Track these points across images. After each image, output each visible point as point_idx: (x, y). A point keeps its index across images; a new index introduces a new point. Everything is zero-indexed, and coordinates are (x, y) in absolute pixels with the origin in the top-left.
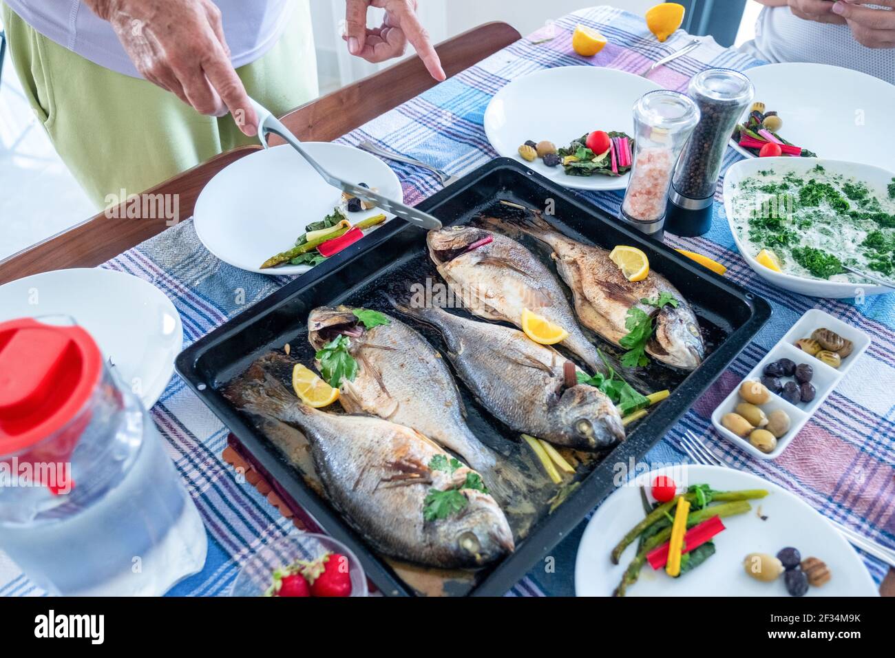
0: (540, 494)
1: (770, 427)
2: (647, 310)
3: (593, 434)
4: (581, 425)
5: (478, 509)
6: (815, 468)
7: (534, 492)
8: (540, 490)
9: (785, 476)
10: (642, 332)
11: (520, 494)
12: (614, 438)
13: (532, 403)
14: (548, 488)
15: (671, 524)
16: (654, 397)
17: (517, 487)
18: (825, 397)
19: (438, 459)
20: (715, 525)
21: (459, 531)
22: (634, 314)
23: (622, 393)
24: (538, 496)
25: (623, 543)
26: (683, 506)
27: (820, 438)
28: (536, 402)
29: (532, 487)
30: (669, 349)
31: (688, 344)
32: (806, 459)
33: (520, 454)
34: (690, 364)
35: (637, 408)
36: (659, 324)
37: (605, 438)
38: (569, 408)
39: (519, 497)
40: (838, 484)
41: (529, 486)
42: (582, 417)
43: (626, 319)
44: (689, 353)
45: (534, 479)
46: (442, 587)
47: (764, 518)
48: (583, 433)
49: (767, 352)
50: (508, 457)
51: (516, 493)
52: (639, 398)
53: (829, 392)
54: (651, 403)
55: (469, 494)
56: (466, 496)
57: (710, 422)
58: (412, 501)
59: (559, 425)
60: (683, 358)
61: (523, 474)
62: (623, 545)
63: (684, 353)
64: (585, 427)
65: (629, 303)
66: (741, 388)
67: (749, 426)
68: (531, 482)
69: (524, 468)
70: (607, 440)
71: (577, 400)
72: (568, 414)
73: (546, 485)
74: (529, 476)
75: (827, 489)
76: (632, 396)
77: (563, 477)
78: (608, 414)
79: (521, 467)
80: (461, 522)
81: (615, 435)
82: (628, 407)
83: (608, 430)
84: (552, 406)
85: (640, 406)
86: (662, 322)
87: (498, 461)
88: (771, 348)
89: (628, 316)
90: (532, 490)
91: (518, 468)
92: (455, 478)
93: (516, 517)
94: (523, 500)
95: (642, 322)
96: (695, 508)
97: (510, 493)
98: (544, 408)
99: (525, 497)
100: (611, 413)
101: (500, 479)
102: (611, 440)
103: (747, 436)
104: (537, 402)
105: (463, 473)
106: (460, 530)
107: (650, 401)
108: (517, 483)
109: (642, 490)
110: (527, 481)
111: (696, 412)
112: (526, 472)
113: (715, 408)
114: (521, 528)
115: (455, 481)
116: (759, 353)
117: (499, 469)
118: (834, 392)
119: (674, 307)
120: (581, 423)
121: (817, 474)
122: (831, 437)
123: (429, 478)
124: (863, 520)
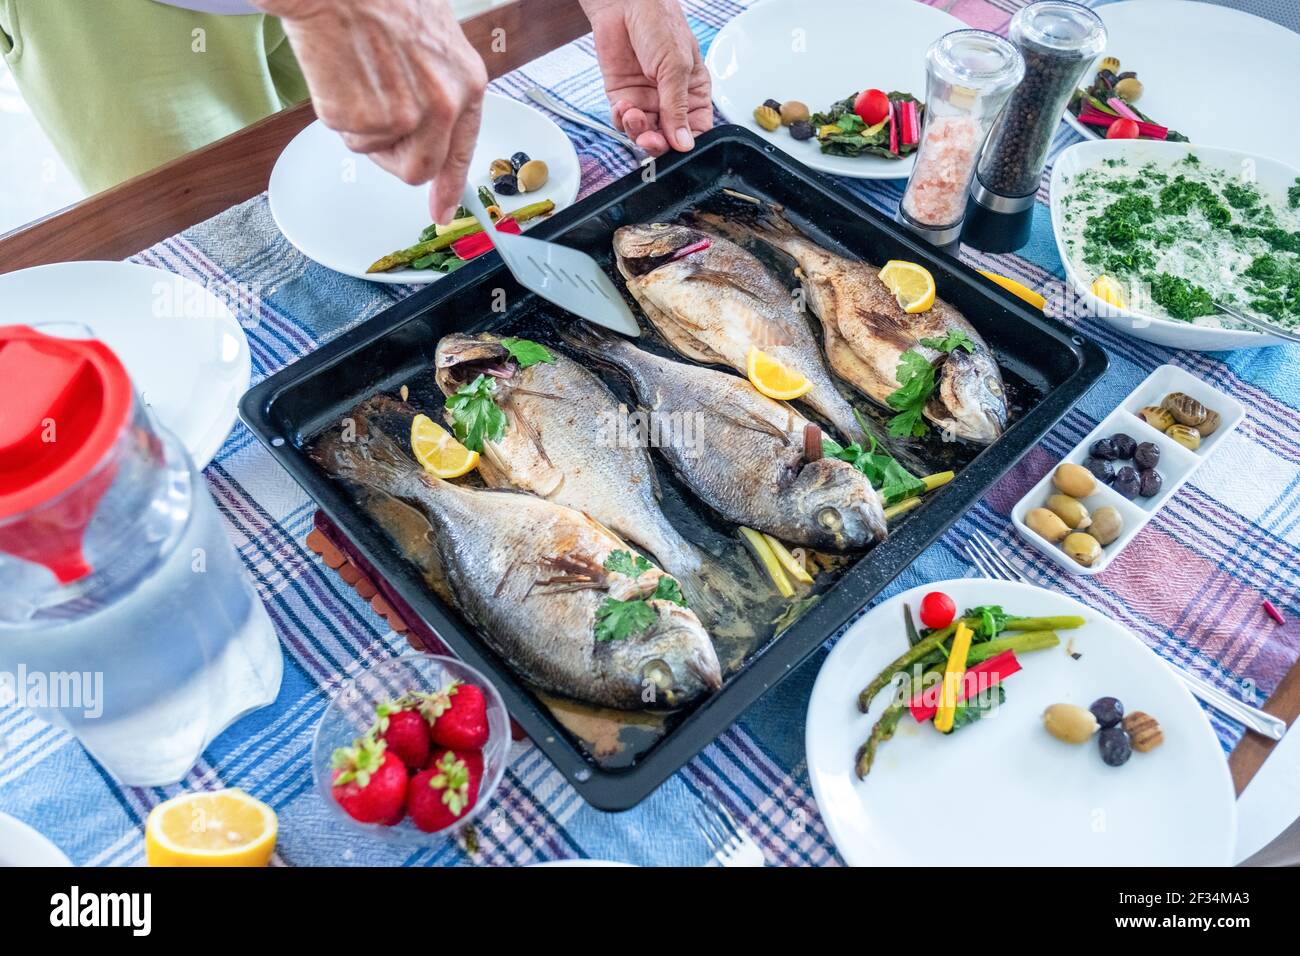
0: (762, 611)
1: (1094, 530)
2: (929, 355)
3: (842, 529)
4: (825, 516)
5: (672, 628)
6: (1153, 590)
7: (754, 607)
8: (762, 605)
9: (1110, 599)
10: (920, 387)
11: (734, 611)
12: (871, 536)
13: (757, 482)
14: (773, 603)
15: (946, 660)
16: (933, 480)
17: (730, 600)
18: (1174, 491)
19: (618, 556)
20: (1007, 664)
21: (644, 658)
22: (909, 361)
23: (887, 473)
24: (760, 614)
25: (876, 684)
26: (964, 635)
27: (1162, 548)
28: (762, 481)
29: (752, 601)
30: (958, 413)
31: (985, 406)
32: (1141, 577)
33: (736, 554)
34: (986, 435)
35: (907, 495)
36: (946, 376)
37: (858, 535)
38: (809, 491)
39: (733, 615)
40: (1184, 612)
41: (746, 599)
42: (826, 505)
43: (898, 367)
44: (986, 419)
45: (754, 590)
46: (618, 735)
47: (1076, 656)
48: (827, 527)
49: (1097, 423)
50: (718, 558)
51: (728, 608)
52: (912, 482)
53: (1180, 484)
54: (927, 489)
55: (660, 607)
56: (656, 610)
57: (1009, 520)
58: (578, 614)
59: (794, 515)
60: (976, 426)
61: (739, 582)
62: (877, 686)
63: (978, 418)
64: (830, 519)
65: (903, 345)
66: (1056, 474)
67: (1063, 527)
68: (749, 594)
69: (740, 574)
70: (862, 538)
71: (822, 480)
72: (807, 500)
73: (770, 599)
74: (747, 586)
75: (1166, 619)
76: (900, 478)
77: (795, 589)
78: (864, 501)
79: (737, 573)
80: (647, 646)
81: (874, 532)
82: (894, 493)
83: (864, 524)
84: (785, 487)
85: (911, 493)
86: (949, 372)
87: (704, 563)
88: (1103, 418)
89: (901, 363)
90: (751, 605)
91: (732, 573)
92: (641, 584)
93: (725, 643)
94: (737, 618)
95: (920, 373)
96: (980, 638)
97: (720, 608)
98: (774, 490)
99: (740, 613)
100: (868, 501)
101: (706, 588)
102: (867, 538)
103: (1060, 541)
104: (764, 482)
105: (654, 578)
106: (647, 657)
107: (926, 485)
108: (730, 594)
109: (907, 609)
110: (745, 592)
111: (990, 504)
112: (744, 580)
113: (1018, 501)
114: (732, 657)
115: (642, 588)
116: (1085, 426)
117: (704, 575)
118: (1187, 484)
119: (968, 353)
120: (826, 512)
121: (1155, 599)
122: (1180, 549)
123: (604, 582)
124: (1214, 664)
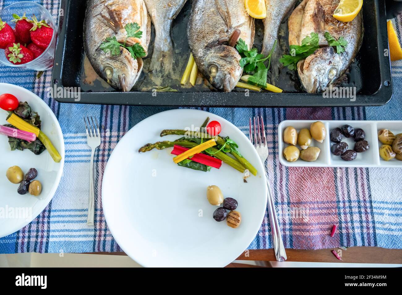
0: (170, 81)
1: (303, 152)
2: (322, 40)
3: (214, 77)
4: (213, 68)
5: (121, 62)
6: (303, 186)
7: (169, 78)
8: (172, 79)
9: (284, 175)
10: (306, 51)
11: (162, 73)
12: (222, 87)
13: (203, 37)
14: (176, 82)
15: (199, 143)
16: (271, 87)
17: (164, 69)
18: (358, 166)
19: (135, 26)
20: (217, 163)
21: (108, 64)
22: (312, 37)
23: (259, 72)
24: (168, 81)
25: (173, 131)
26: (212, 143)
27: (325, 178)
28: (205, 38)
29: (170, 75)
30: (305, 72)
31: (317, 78)
32: (305, 179)
33: (182, 57)
34: (307, 88)
35: (256, 85)
36: (314, 54)
37: (218, 83)
38: (215, 54)
39: (160, 75)
40: (302, 202)
41: (169, 73)
42: (216, 64)
43: (307, 37)
44: (313, 83)
45: (174, 73)
46: (94, 80)
47: (245, 181)
48: (210, 72)
49: (365, 119)
50: (176, 54)
51: (161, 71)
52: (264, 81)
53: (364, 166)
54: (266, 89)
55: (124, 52)
56: (121, 52)
57: (280, 122)
58: (101, 34)
59: (204, 59)
60: (307, 82)
61: (173, 66)
62: (173, 132)
63: (310, 80)
64: (214, 70)
65: (318, 29)
66: (314, 123)
67: (294, 141)
68: (172, 73)
69: (176, 64)
70: (218, 85)
71: (222, 54)
72: (212, 57)
73: (176, 80)
74: (174, 70)
75: (294, 198)
76: (261, 78)
77: (187, 83)
78: (230, 74)
79: (176, 63)
80: (111, 61)
81: (224, 87)
82: (252, 81)
83: (223, 80)
84: (208, 47)
85: (259, 85)
86: (318, 54)
87: (169, 51)
88: (370, 119)
89: (310, 35)
90: (169, 76)
91: (174, 62)
92: (129, 40)
93: (149, 81)
94: (160, 77)
95: (311, 45)
97: (159, 69)
98: (206, 44)
99: (162, 77)
101: (161, 59)
102: (220, 87)
103: (287, 144)
104: (205, 39)
105: (134, 41)
106: (109, 64)
107: (266, 87)
108: (166, 67)
109: (208, 119)
110: (171, 71)
111: (287, 112)
112: (175, 67)
113: (288, 120)
114: (147, 87)
115: (127, 41)
116: (359, 114)
117: (166, 55)
118: (367, 169)
120: (214, 67)
121: (299, 189)
122: (332, 184)
123: (118, 30)
124: (291, 224)
